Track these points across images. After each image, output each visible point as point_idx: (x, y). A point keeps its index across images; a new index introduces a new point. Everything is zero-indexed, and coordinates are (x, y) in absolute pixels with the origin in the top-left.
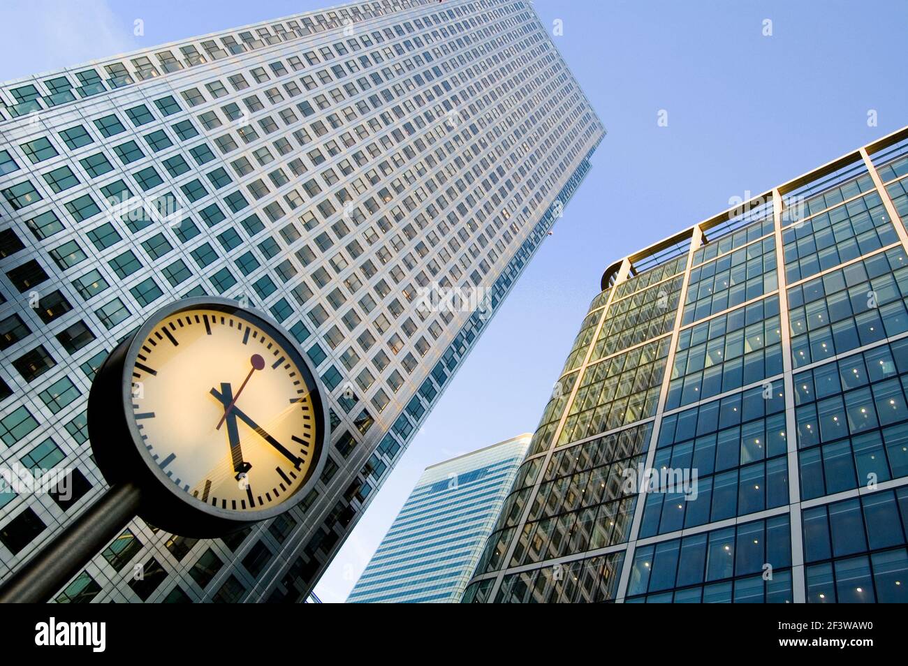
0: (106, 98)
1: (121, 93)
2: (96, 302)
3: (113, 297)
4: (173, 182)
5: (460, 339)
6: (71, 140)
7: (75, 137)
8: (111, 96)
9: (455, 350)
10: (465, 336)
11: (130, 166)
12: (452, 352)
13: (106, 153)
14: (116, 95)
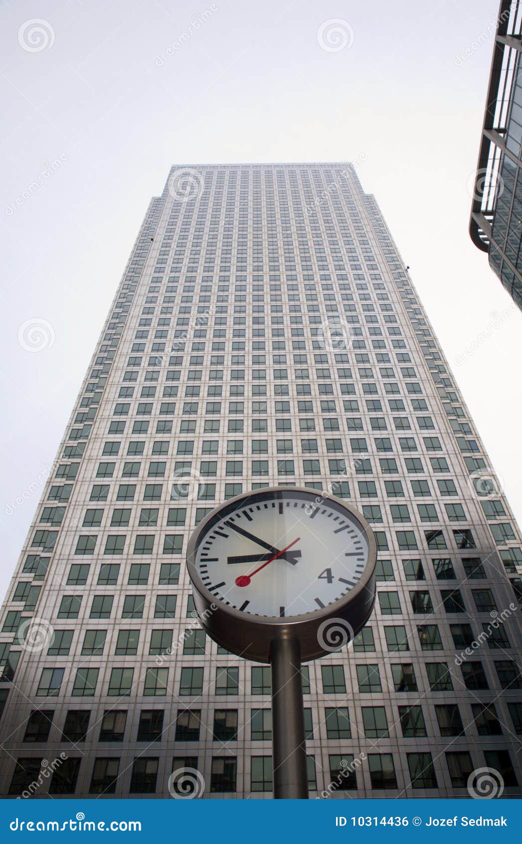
0: (55, 562)
1: (60, 547)
2: (209, 687)
3: (214, 671)
4: (154, 556)
5: (448, 407)
6: (69, 612)
7: (69, 608)
8: (57, 557)
9: (454, 418)
10: (449, 401)
11: (119, 581)
12: (455, 422)
13: (98, 593)
14: (58, 552)
